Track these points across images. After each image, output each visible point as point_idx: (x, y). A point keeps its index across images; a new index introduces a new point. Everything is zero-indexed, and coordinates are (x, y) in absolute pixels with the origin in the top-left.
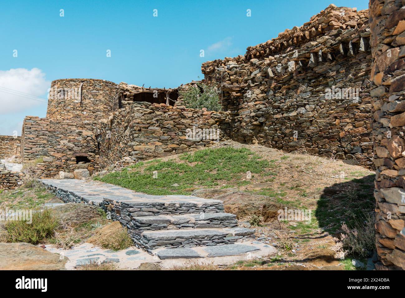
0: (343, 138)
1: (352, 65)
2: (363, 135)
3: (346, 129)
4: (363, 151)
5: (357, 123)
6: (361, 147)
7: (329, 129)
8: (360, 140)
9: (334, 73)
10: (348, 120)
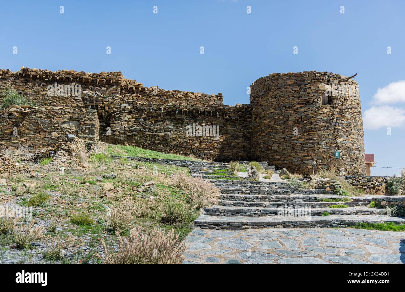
0: (193, 149)
1: (198, 120)
2: (205, 149)
3: (196, 145)
4: (205, 155)
5: (202, 144)
6: (204, 153)
7: (185, 144)
8: (204, 150)
9: (188, 121)
10: (197, 142)
